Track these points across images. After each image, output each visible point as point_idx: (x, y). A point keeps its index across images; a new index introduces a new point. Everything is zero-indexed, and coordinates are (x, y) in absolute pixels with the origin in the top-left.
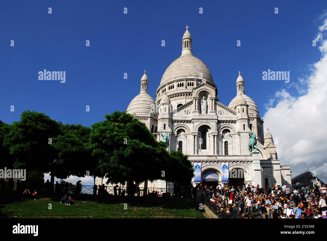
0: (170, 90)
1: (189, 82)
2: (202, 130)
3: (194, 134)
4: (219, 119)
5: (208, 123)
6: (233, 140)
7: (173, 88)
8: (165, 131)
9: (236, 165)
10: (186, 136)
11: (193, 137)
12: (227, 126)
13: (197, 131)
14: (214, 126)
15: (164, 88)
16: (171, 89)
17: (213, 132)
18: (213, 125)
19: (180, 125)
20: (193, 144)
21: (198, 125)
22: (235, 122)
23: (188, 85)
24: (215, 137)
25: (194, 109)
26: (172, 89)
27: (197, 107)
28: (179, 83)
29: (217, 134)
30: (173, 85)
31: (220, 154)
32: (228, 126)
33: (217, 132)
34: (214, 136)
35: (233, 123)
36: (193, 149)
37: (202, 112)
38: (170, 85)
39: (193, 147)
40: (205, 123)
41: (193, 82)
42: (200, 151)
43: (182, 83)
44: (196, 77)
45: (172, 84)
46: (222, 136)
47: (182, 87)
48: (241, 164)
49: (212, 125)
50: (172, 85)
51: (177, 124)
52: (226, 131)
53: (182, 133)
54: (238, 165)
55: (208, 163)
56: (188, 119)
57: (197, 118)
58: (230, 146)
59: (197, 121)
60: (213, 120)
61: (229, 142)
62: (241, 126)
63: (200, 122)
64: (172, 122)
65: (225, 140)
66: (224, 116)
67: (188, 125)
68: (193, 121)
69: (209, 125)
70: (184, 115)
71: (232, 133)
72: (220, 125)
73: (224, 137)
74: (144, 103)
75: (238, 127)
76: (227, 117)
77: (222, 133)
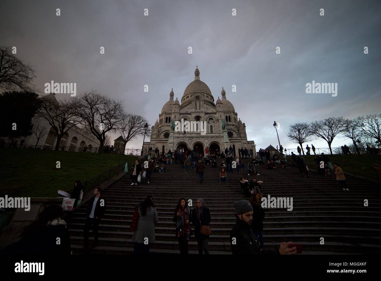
6: (215, 124)
9: (214, 139)
13: (194, 120)
17: (203, 120)
25: (192, 106)
27: (194, 106)
32: (212, 116)
35: (215, 114)
48: (217, 139)
51: (182, 116)
55: (196, 138)
56: (189, 112)
57: (194, 111)
58: (213, 128)
59: (194, 114)
60: (203, 113)
61: (213, 126)
62: (219, 116)
63: (195, 114)
64: (180, 114)
65: (211, 125)
66: (209, 110)
67: (189, 116)
68: (191, 113)
69: (200, 116)
70: (187, 110)
71: (214, 120)
72: (207, 116)
73: (210, 123)
74: (170, 105)
75: (217, 116)
76: (211, 111)
77: (208, 121)
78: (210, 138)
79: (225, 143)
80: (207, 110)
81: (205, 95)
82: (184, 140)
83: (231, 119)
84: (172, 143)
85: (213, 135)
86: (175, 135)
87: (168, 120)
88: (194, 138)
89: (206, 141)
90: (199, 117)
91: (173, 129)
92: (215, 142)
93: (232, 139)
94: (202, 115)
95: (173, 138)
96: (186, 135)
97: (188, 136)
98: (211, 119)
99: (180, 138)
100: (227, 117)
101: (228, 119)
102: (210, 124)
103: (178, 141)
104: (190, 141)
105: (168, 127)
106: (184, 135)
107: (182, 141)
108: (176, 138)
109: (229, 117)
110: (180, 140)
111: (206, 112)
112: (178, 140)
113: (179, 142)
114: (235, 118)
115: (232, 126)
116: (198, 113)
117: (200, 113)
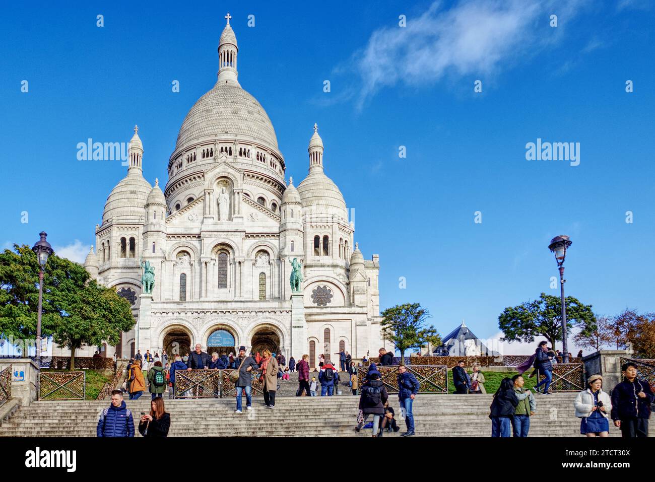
0: (190, 163)
1: (224, 145)
2: (219, 252)
3: (205, 260)
5: (229, 239)
6: (274, 270)
7: (195, 160)
8: (153, 254)
9: (264, 318)
11: (204, 264)
12: (262, 243)
13: (209, 255)
14: (238, 245)
15: (179, 159)
16: (191, 161)
17: (237, 255)
19: (181, 244)
20: (202, 278)
21: (211, 243)
22: (278, 237)
24: (242, 264)
25: (206, 212)
26: (193, 162)
27: (210, 209)
28: (205, 148)
29: (243, 260)
30: (195, 153)
32: (265, 243)
33: (243, 255)
34: (240, 263)
35: (274, 238)
37: (222, 218)
38: (189, 153)
39: (203, 284)
40: (224, 238)
41: (230, 148)
42: (216, 292)
43: (210, 150)
44: (236, 135)
45: (192, 152)
46: (254, 262)
47: (210, 157)
48: (272, 317)
49: (236, 242)
50: (193, 154)
51: (175, 242)
52: (262, 253)
53: (187, 257)
54: (267, 318)
55: (216, 314)
57: (210, 228)
58: (268, 281)
59: (211, 236)
60: (238, 233)
61: (268, 274)
62: (286, 243)
63: (215, 236)
64: (168, 238)
65: (261, 270)
66: (259, 224)
67: (195, 242)
68: (202, 235)
69: (230, 243)
71: (272, 257)
72: (251, 242)
73: (257, 265)
74: (133, 196)
75: (282, 245)
76: (263, 227)
77: (253, 257)
78: (253, 313)
80: (251, 224)
81: (254, 151)
82: (182, 319)
83: (330, 245)
84: (147, 329)
86: (154, 306)
87: (128, 247)
88: (208, 314)
89: (244, 323)
90: (225, 248)
91: (149, 287)
92: (268, 326)
93: (325, 310)
94: (234, 240)
95: (149, 313)
96: (187, 304)
97: (192, 309)
98: (265, 252)
99: (170, 314)
100: (317, 238)
101: (322, 245)
102: (259, 267)
103: (164, 322)
104: (199, 321)
105: (128, 270)
106: (182, 307)
107: (176, 322)
108: (158, 314)
109: (326, 238)
110: (170, 319)
111: (249, 231)
112: (165, 320)
113: (167, 324)
114: (346, 241)
115: (331, 269)
116: (225, 234)
117: (230, 233)
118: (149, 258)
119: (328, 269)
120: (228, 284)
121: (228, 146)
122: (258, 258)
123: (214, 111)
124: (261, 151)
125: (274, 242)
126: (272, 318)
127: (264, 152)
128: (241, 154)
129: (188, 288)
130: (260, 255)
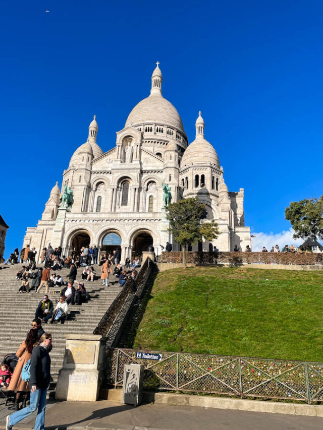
1: (147, 126)
2: (124, 183)
3: (113, 187)
4: (144, 169)
5: (129, 174)
6: (159, 193)
8: (80, 184)
10: (106, 190)
11: (112, 190)
12: (152, 177)
13: (116, 184)
14: (135, 177)
17: (134, 184)
18: (134, 175)
19: (100, 178)
20: (110, 199)
21: (118, 176)
22: (162, 172)
23: (146, 131)
24: (137, 190)
25: (117, 157)
27: (119, 155)
29: (137, 187)
31: (140, 211)
32: (154, 176)
33: (138, 184)
34: (135, 189)
35: (160, 173)
36: (110, 205)
37: (126, 161)
39: (110, 203)
40: (126, 173)
42: (119, 208)
44: (155, 120)
46: (146, 189)
51: (96, 176)
53: (102, 186)
54: (143, 224)
55: (109, 222)
56: (109, 169)
57: (118, 167)
58: (154, 201)
59: (117, 172)
60: (135, 170)
61: (155, 196)
62: (166, 176)
63: (121, 172)
64: (91, 173)
65: (150, 194)
66: (151, 164)
67: (109, 176)
68: (112, 171)
69: (130, 176)
70: (106, 165)
72: (145, 176)
73: (149, 191)
75: (164, 178)
76: (153, 166)
77: (146, 186)
78: (135, 221)
79: (162, 233)
81: (165, 129)
82: (85, 225)
83: (205, 181)
84: (60, 231)
85: (138, 216)
86: (68, 216)
88: (103, 221)
89: (128, 228)
90: (127, 179)
92: (144, 230)
95: (63, 220)
97: (93, 218)
98: (153, 182)
99: (78, 221)
100: (197, 177)
101: (200, 181)
103: (73, 227)
104: (97, 227)
106: (86, 216)
107: (81, 227)
108: (70, 221)
109: (203, 176)
110: (77, 225)
112: (74, 225)
114: (217, 179)
115: (206, 195)
116: (127, 170)
117: (130, 170)
118: (76, 185)
119: (204, 195)
120: (128, 203)
121: (150, 126)
122: (149, 186)
123: (144, 108)
124: (169, 129)
125: (159, 175)
126: (148, 225)
127: (172, 130)
128: (157, 131)
129: (102, 205)
130: (150, 184)
